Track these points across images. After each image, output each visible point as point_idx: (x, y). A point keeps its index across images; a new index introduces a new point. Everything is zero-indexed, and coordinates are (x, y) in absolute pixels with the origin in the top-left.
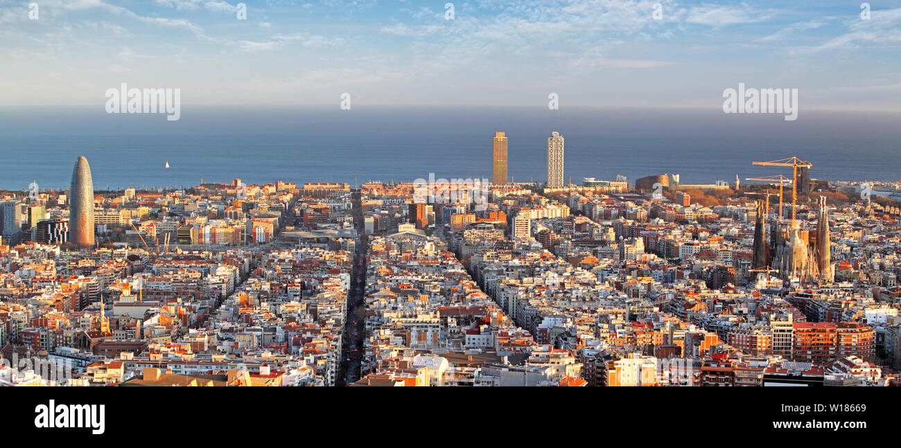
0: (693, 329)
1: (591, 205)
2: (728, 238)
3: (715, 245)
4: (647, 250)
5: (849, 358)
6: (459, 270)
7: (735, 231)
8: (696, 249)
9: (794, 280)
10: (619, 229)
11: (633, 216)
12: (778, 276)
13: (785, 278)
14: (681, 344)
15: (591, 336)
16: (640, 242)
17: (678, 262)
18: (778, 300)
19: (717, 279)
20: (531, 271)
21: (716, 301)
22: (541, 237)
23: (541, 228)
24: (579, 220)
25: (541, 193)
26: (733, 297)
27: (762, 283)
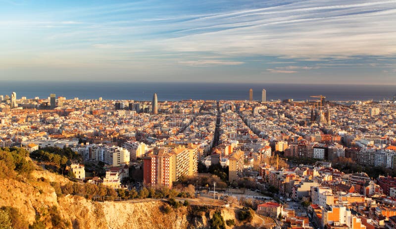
0: (296, 135)
1: (272, 106)
2: (305, 114)
3: (301, 116)
4: (285, 117)
5: (335, 143)
6: (241, 121)
7: (306, 112)
8: (297, 116)
9: (321, 124)
10: (279, 112)
11: (282, 109)
12: (317, 123)
13: (319, 124)
14: (293, 139)
15: (272, 136)
16: (283, 115)
17: (293, 120)
18: (317, 129)
19: (302, 124)
20: (258, 121)
21: (302, 129)
22: (260, 113)
23: (260, 111)
25: (260, 103)
26: (306, 128)
27: (313, 125)
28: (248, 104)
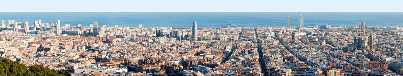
0: (344, 63)
1: (311, 33)
2: (345, 40)
3: (343, 42)
4: (326, 43)
6: (283, 48)
7: (347, 39)
8: (338, 43)
9: (365, 51)
10: (319, 38)
11: (321, 35)
12: (360, 50)
13: (362, 50)
16: (325, 41)
17: (334, 46)
18: (362, 56)
19: (345, 50)
20: (300, 48)
21: (347, 56)
22: (301, 40)
23: (300, 38)
24: (309, 36)
25: (298, 30)
26: (351, 55)
27: (357, 51)
28: (287, 31)
